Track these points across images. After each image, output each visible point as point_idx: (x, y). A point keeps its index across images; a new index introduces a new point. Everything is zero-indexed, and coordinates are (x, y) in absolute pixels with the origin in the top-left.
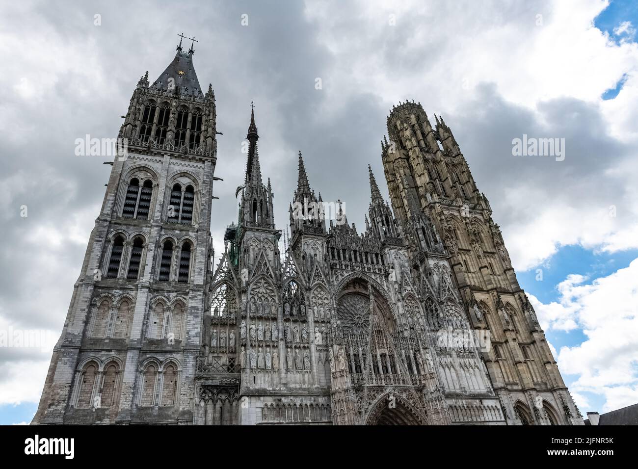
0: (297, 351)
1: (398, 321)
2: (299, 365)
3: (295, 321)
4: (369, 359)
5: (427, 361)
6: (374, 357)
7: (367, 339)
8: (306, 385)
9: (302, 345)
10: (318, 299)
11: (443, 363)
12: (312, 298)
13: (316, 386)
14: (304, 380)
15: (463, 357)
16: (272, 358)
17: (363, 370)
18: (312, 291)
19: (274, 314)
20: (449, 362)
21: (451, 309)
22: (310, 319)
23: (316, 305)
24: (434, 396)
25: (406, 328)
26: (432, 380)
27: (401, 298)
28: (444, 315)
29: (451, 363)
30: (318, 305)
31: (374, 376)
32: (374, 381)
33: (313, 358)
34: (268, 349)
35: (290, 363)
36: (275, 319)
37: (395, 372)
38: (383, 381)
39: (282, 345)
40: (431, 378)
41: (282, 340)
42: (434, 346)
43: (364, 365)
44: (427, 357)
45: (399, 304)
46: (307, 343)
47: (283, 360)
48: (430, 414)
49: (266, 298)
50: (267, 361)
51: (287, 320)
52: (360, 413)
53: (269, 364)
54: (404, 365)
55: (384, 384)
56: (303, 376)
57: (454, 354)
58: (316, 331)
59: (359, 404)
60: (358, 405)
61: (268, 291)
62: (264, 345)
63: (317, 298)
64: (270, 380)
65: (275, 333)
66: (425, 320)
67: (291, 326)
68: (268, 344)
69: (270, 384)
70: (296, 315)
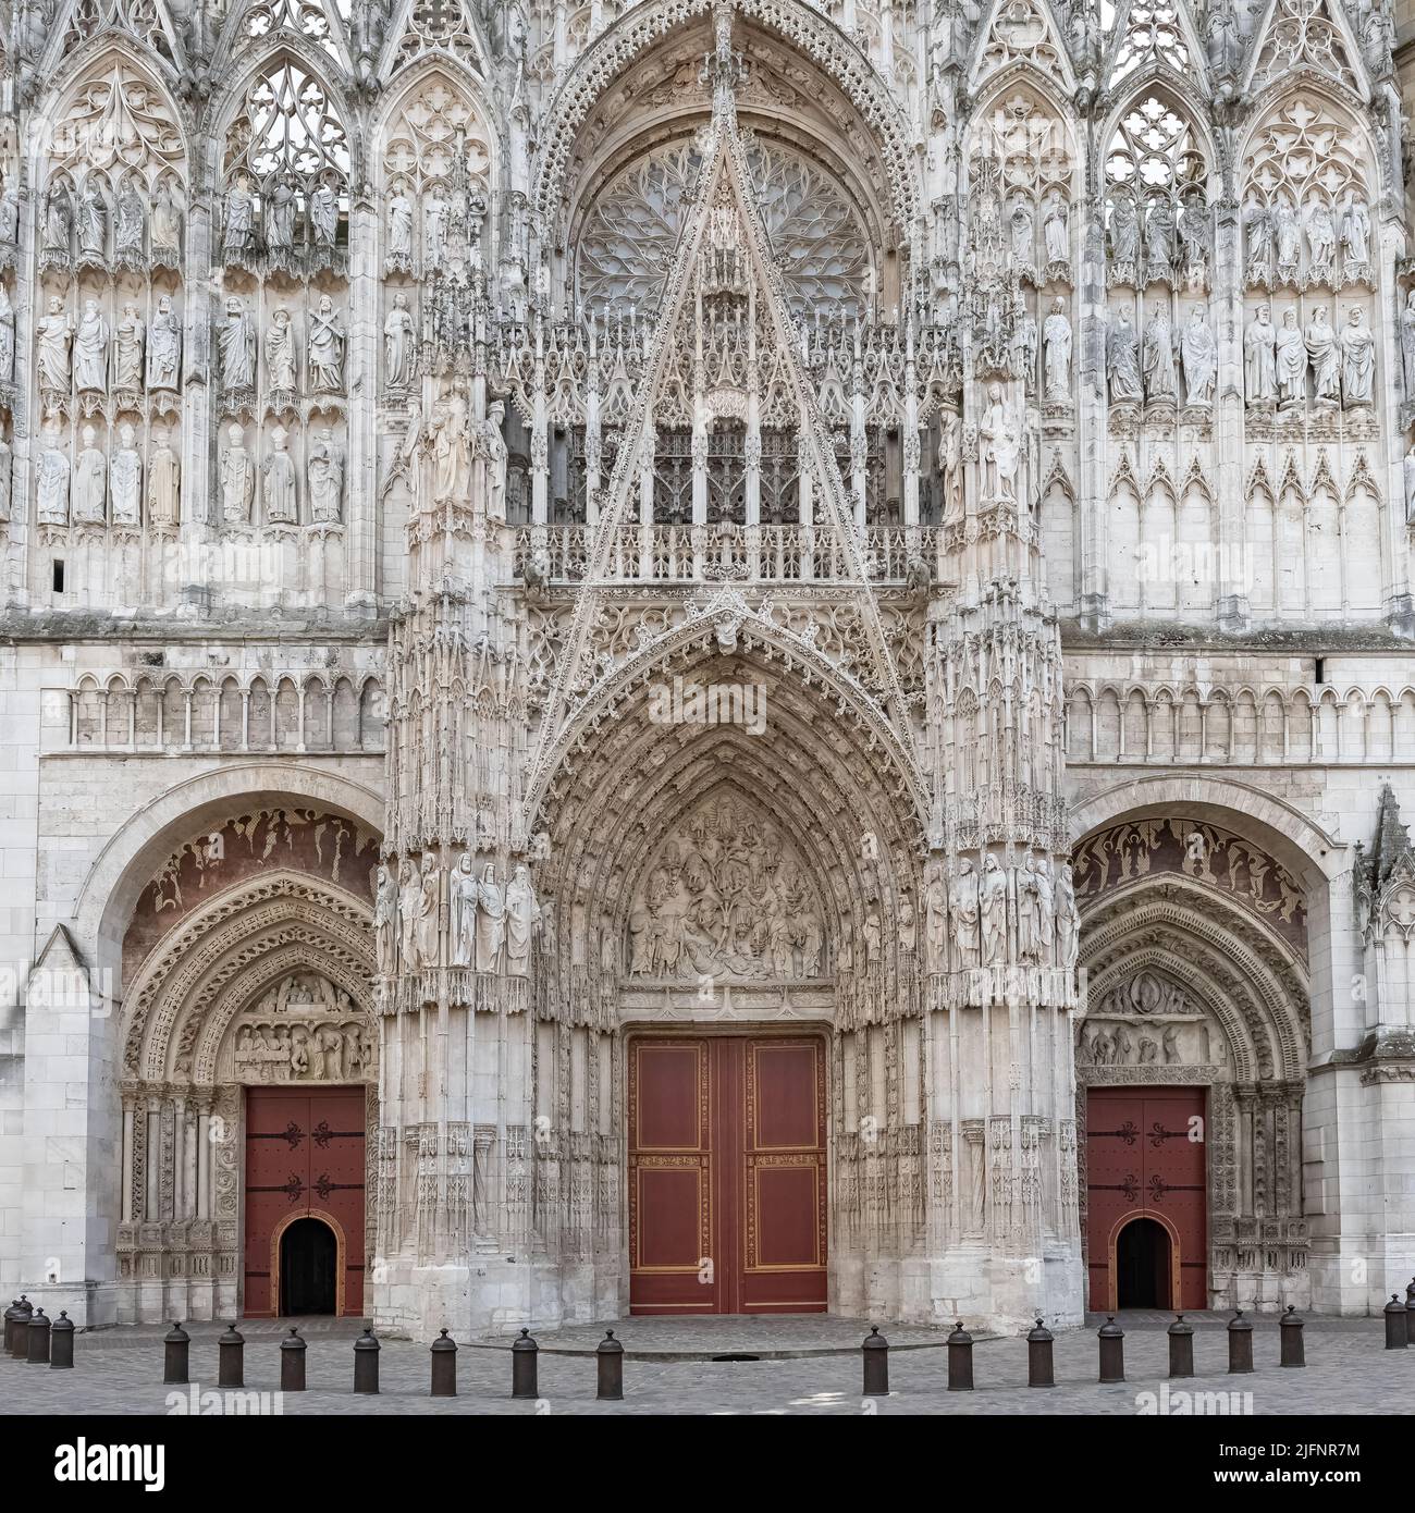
0: (279, 434)
1: (916, 253)
2: (279, 498)
3: (281, 283)
4: (640, 448)
5: (984, 448)
6: (673, 436)
7: (647, 344)
8: (311, 594)
9: (306, 406)
10: (427, 154)
11: (1143, 472)
12: (391, 152)
13: (354, 597)
14: (303, 571)
15: (1295, 431)
16: (144, 475)
17: (591, 508)
18: (387, 106)
19: (157, 252)
20: (1186, 464)
21: (1301, 152)
22: (355, 268)
23: (411, 187)
24: (976, 626)
25: (941, 283)
26: (985, 549)
27: (949, 107)
28: (1228, 188)
29: (1196, 469)
30: (419, 184)
31: (647, 535)
32: (646, 566)
33: (355, 469)
34: (127, 431)
35: (234, 495)
36: (166, 277)
37: (782, 510)
38: (699, 561)
39: (196, 404)
40: (983, 539)
41: (197, 379)
42: (1102, 377)
43: (605, 482)
44: (985, 426)
45: (939, 144)
46: (332, 392)
47: (195, 477)
48: (938, 720)
49: (134, 172)
50: (115, 487)
51: (238, 280)
52: (535, 712)
53: (126, 502)
54: (848, 482)
55: (698, 578)
56: (303, 551)
57: (1230, 418)
58: (388, 330)
59: (541, 672)
60: (535, 680)
61: (148, 132)
62: (109, 412)
63: (419, 147)
64: (133, 575)
65: (162, 349)
66: (1083, 231)
67: (260, 310)
68: (127, 405)
69: (130, 591)
70: (279, 249)
